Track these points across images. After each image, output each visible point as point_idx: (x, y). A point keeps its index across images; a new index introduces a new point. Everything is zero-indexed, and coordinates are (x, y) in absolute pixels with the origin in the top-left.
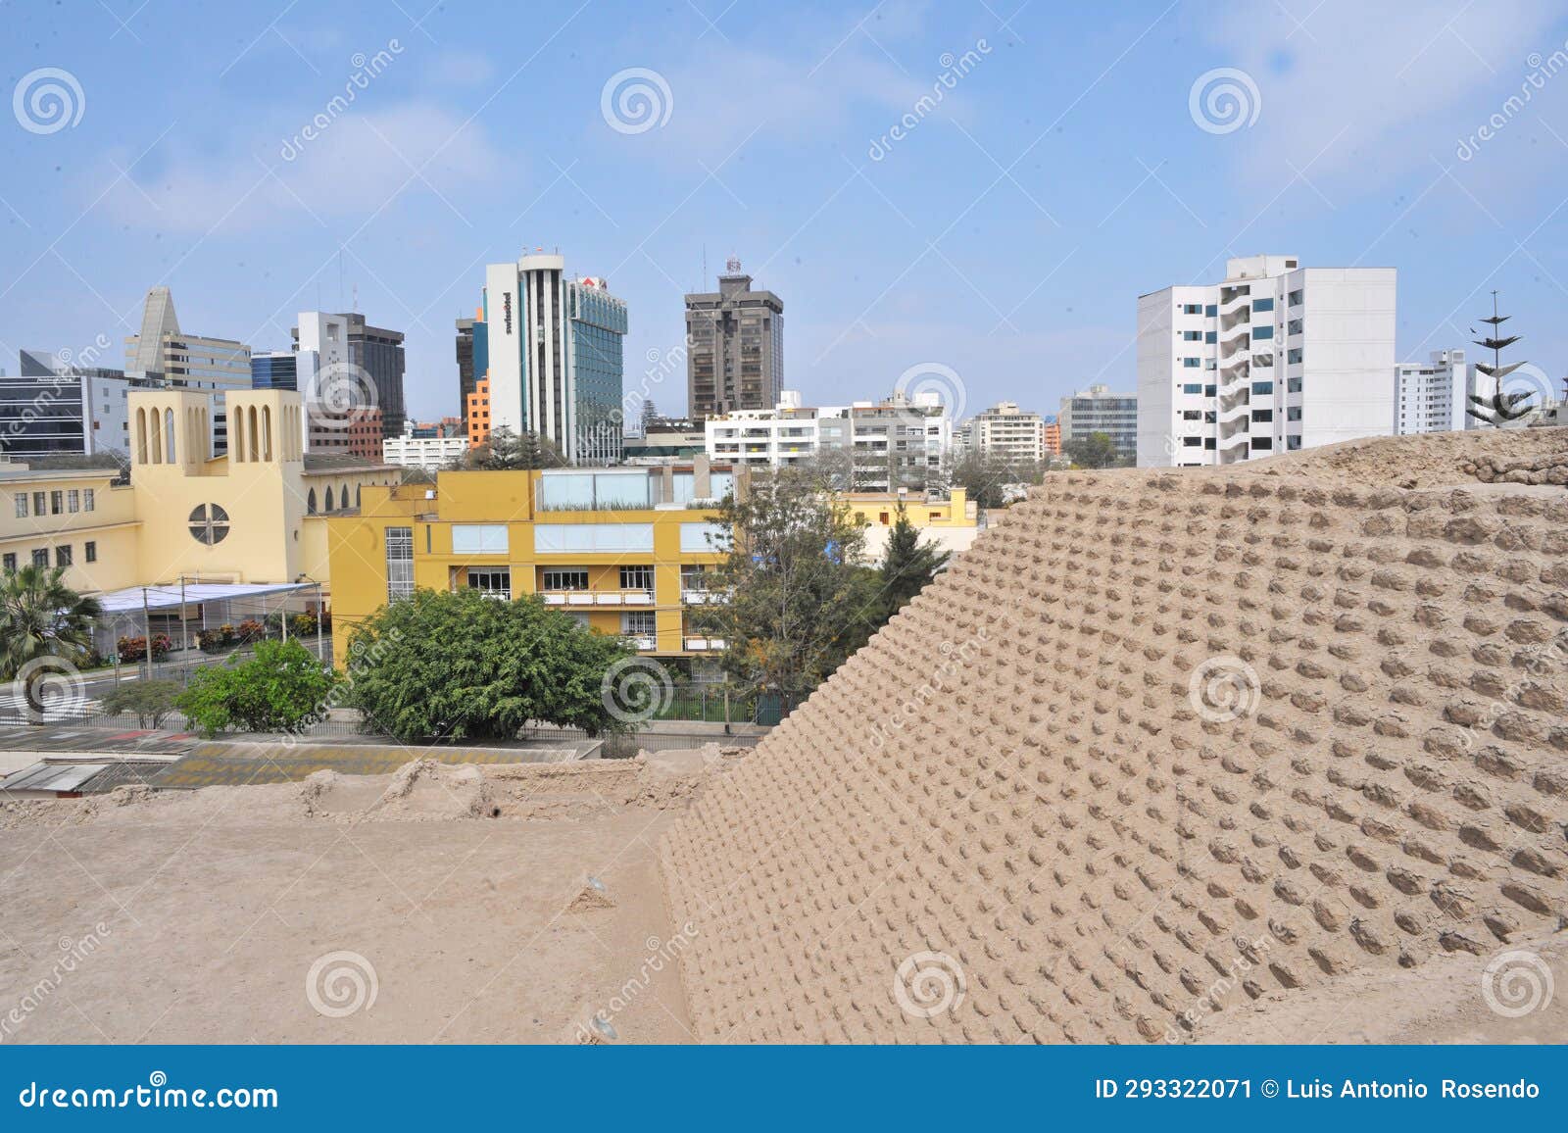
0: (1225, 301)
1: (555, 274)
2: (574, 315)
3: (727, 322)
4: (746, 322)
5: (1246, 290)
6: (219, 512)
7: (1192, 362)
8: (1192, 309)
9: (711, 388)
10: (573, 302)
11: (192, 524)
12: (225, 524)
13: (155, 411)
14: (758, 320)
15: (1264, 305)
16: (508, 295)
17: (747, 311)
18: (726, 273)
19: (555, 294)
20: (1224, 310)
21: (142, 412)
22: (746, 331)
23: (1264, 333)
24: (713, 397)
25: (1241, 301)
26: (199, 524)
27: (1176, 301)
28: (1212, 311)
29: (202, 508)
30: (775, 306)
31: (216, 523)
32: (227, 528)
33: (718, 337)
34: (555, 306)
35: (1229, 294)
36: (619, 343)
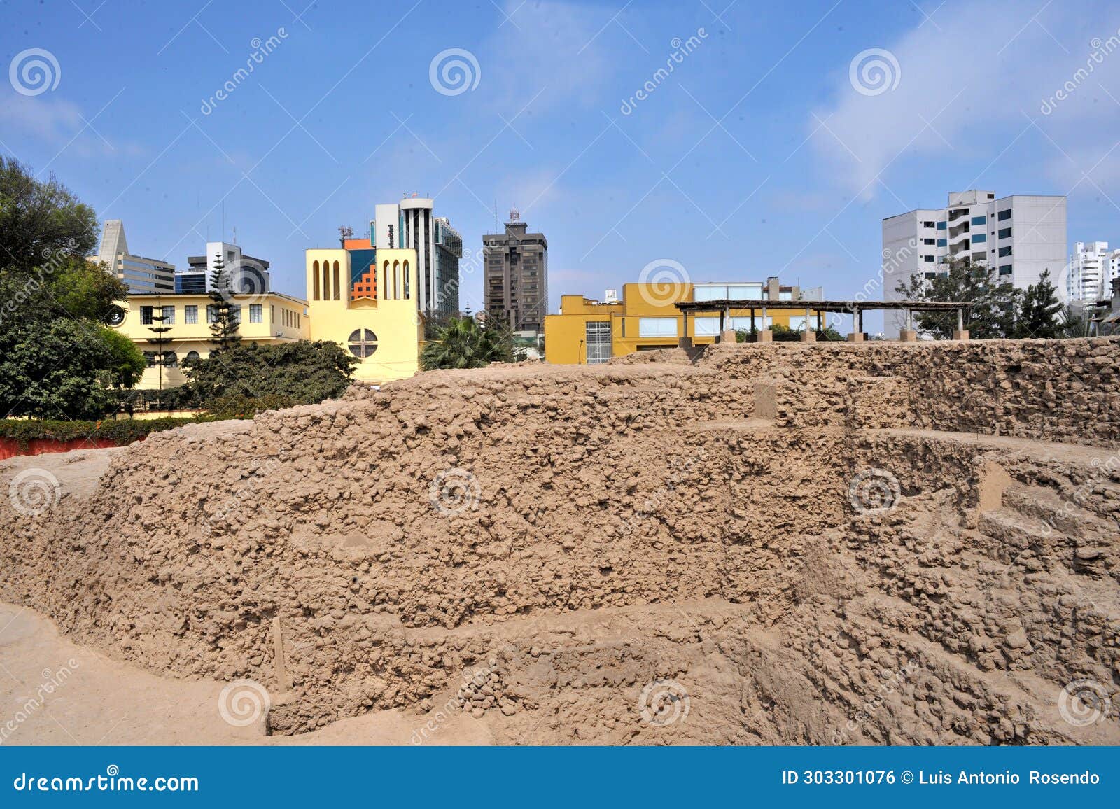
0: (951, 219)
1: (427, 212)
2: (437, 241)
3: (513, 256)
4: (526, 255)
5: (966, 212)
6: (371, 335)
7: (929, 258)
8: (929, 224)
9: (501, 301)
10: (437, 232)
11: (351, 343)
12: (375, 343)
13: (326, 264)
14: (535, 254)
15: (980, 221)
16: (391, 226)
17: (527, 247)
18: (509, 221)
19: (427, 226)
20: (950, 224)
21: (316, 264)
22: (527, 261)
23: (980, 238)
24: (502, 307)
25: (962, 219)
26: (357, 343)
27: (919, 220)
28: (942, 226)
29: (358, 332)
30: (542, 243)
31: (369, 343)
32: (375, 347)
33: (506, 265)
34: (427, 234)
35: (953, 215)
36: (456, 263)
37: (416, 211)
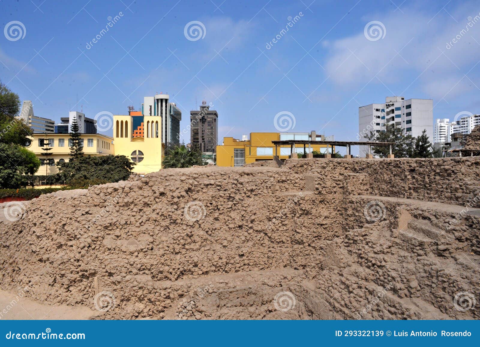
0: (387, 108)
1: (166, 100)
2: (171, 113)
3: (203, 120)
4: (209, 119)
5: (393, 105)
6: (141, 153)
7: (378, 124)
8: (377, 110)
9: (198, 139)
10: (171, 109)
11: (132, 156)
12: (143, 156)
13: (122, 122)
14: (213, 119)
15: (398, 109)
16: (151, 106)
17: (209, 116)
18: (202, 105)
19: (166, 107)
20: (386, 110)
21: (118, 122)
22: (208, 122)
23: (398, 116)
24: (198, 142)
25: (391, 108)
26: (134, 156)
27: (374, 108)
28: (383, 110)
29: (135, 152)
30: (216, 115)
31: (140, 156)
32: (143, 158)
33: (200, 124)
34: (166, 110)
35: (388, 106)
36: (179, 123)
37: (162, 100)
